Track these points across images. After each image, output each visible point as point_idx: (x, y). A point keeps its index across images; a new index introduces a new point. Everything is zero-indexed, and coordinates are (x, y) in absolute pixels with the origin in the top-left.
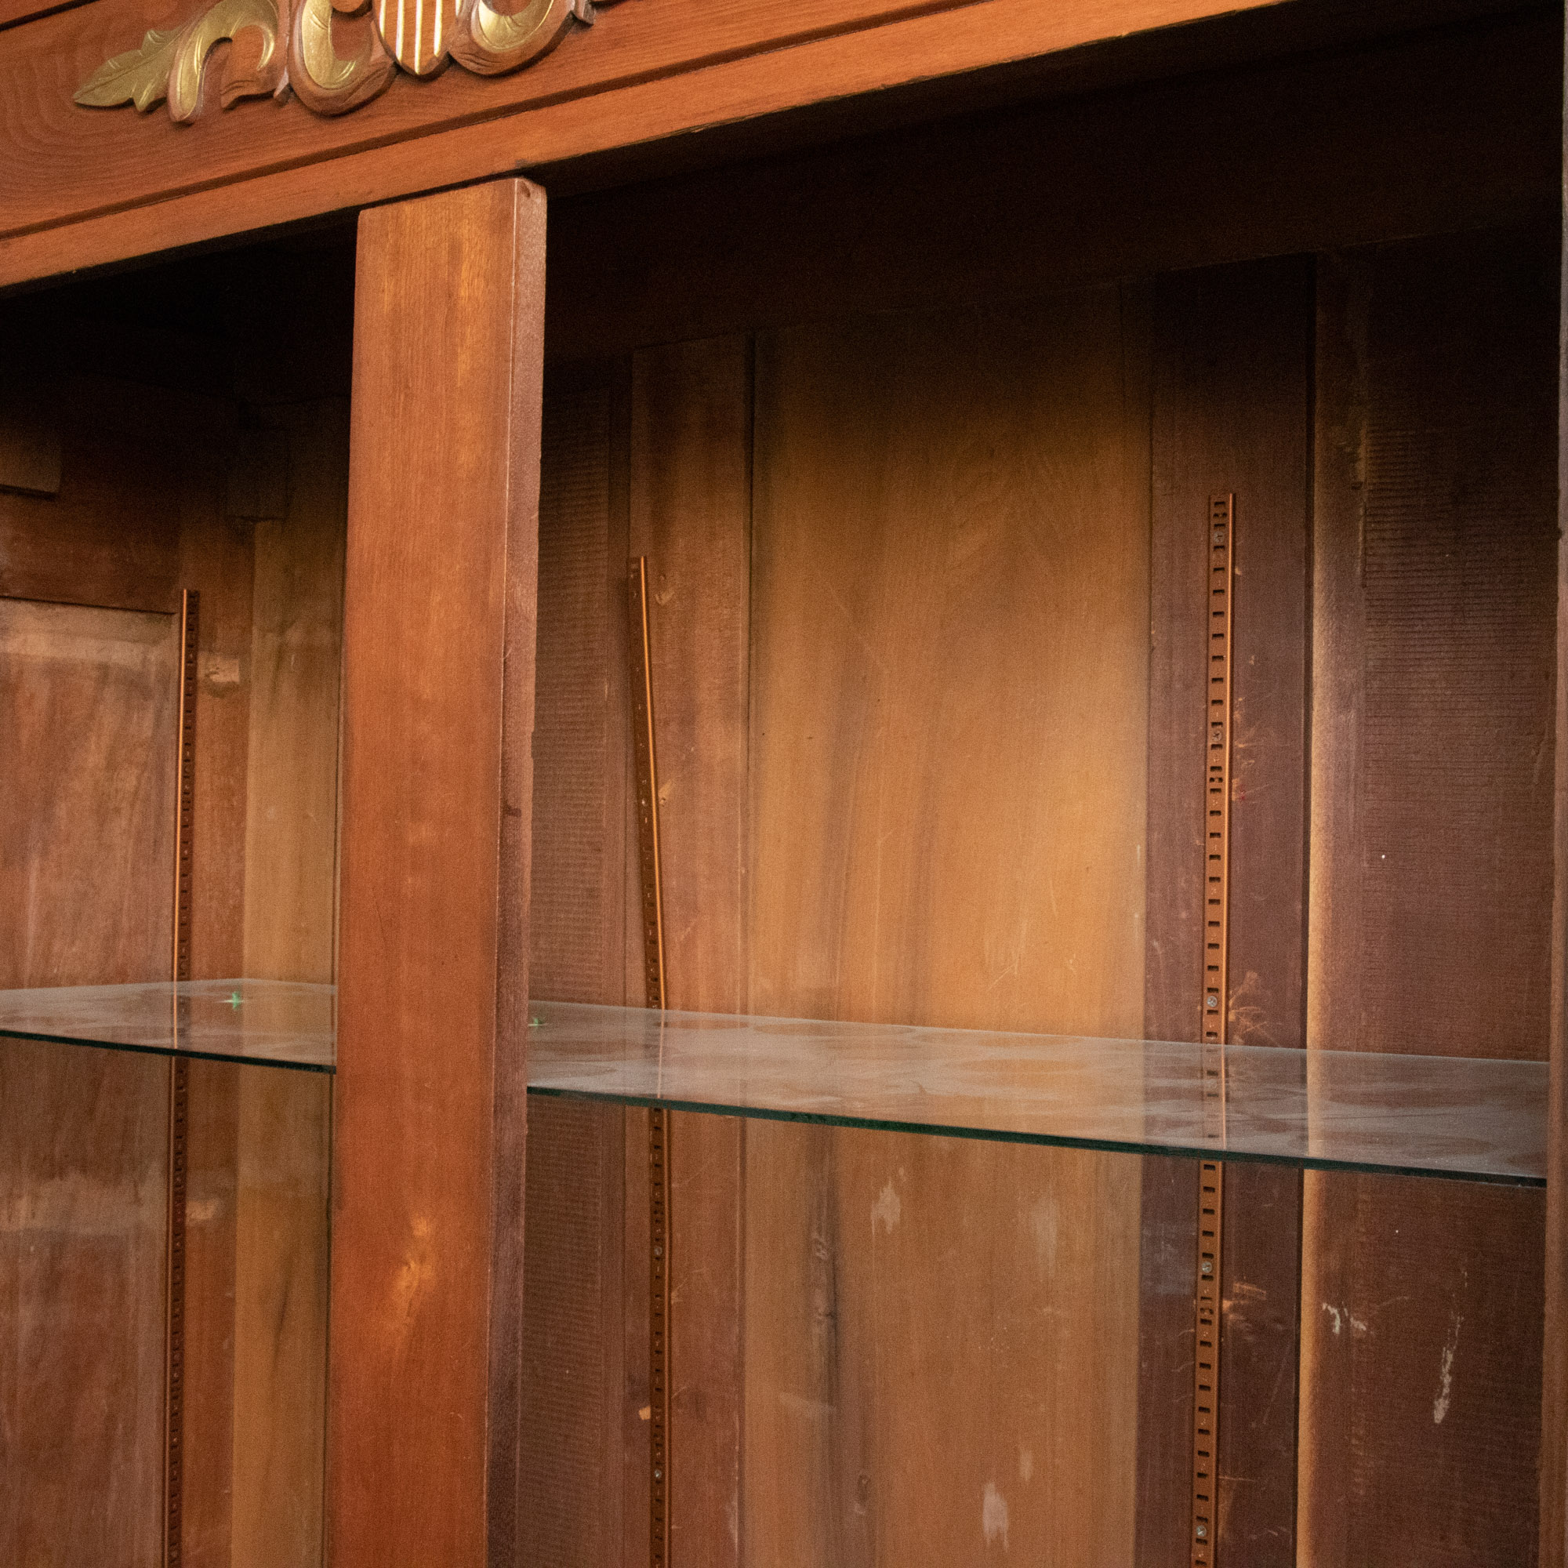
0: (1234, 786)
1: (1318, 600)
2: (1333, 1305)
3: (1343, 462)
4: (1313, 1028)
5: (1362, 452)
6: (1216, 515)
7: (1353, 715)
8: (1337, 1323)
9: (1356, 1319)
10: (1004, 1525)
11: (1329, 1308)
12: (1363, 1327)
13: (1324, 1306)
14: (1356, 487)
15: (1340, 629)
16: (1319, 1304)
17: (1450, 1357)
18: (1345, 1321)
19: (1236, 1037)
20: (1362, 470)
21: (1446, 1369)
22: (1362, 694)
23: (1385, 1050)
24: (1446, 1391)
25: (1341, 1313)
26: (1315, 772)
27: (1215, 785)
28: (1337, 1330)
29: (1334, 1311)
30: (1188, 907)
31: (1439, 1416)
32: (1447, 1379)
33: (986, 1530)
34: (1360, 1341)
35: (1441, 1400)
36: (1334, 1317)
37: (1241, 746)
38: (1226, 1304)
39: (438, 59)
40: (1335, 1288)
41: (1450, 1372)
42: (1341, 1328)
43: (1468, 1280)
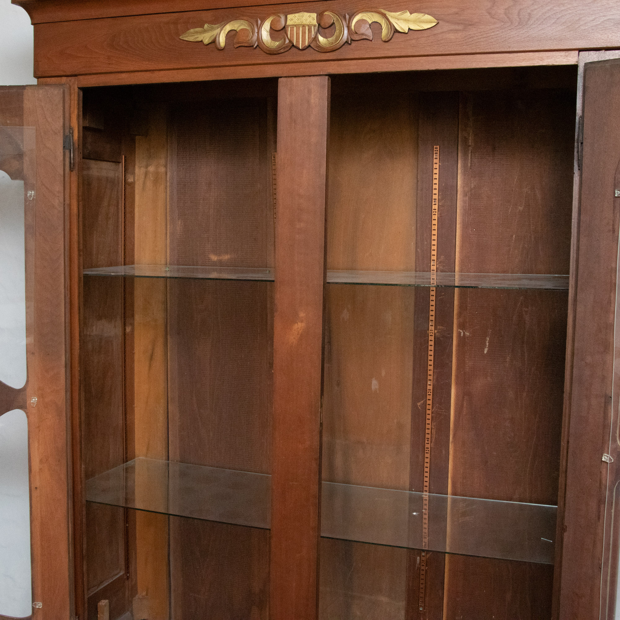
0: (439, 213)
1: (459, 171)
2: (461, 330)
3: (466, 140)
4: (457, 268)
5: (470, 138)
6: (435, 151)
7: (467, 198)
8: (462, 333)
9: (467, 332)
10: (377, 387)
11: (460, 330)
12: (468, 334)
13: (459, 330)
14: (469, 146)
15: (464, 178)
16: (458, 330)
17: (488, 339)
18: (464, 333)
19: (439, 271)
20: (470, 142)
21: (487, 342)
22: (470, 193)
23: (474, 272)
24: (487, 346)
25: (463, 331)
26: (458, 210)
27: (435, 213)
28: (462, 335)
29: (461, 331)
30: (427, 241)
31: (485, 352)
32: (487, 344)
33: (373, 389)
34: (467, 338)
35: (486, 348)
36: (461, 333)
37: (440, 204)
38: (436, 331)
39: (307, 46)
40: (462, 326)
41: (488, 342)
42: (463, 335)
43: (492, 322)
